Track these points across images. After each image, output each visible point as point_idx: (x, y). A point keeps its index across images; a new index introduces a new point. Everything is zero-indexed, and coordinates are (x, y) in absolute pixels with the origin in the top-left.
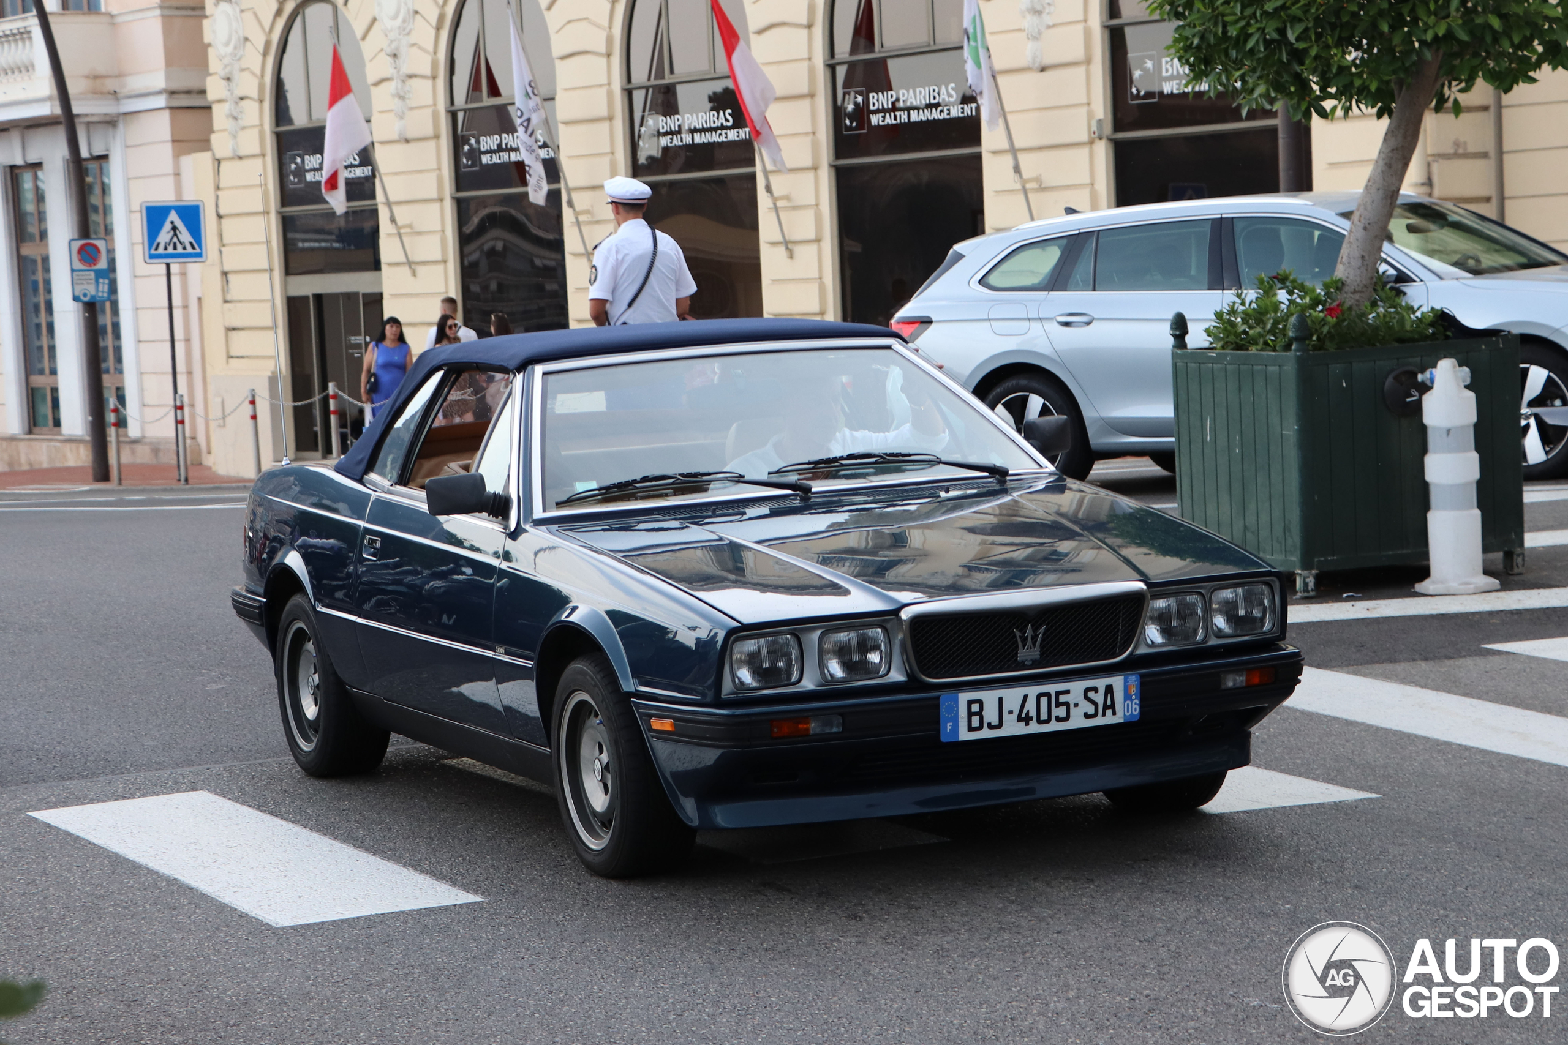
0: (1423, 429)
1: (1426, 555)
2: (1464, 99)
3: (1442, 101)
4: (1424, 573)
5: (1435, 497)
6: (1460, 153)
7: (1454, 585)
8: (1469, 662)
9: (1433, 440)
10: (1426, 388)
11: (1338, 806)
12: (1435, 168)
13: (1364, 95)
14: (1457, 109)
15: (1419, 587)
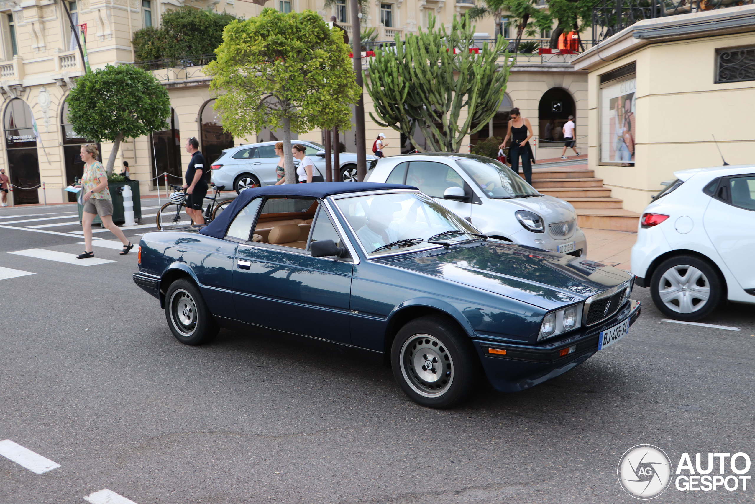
0: (123, 197)
1: (124, 219)
2: (128, 140)
3: (123, 140)
4: (124, 222)
5: (125, 209)
6: (128, 150)
7: (130, 224)
8: (132, 238)
9: (124, 199)
10: (123, 190)
11: (110, 264)
12: (124, 152)
13: (109, 138)
14: (126, 142)
15: (123, 225)
